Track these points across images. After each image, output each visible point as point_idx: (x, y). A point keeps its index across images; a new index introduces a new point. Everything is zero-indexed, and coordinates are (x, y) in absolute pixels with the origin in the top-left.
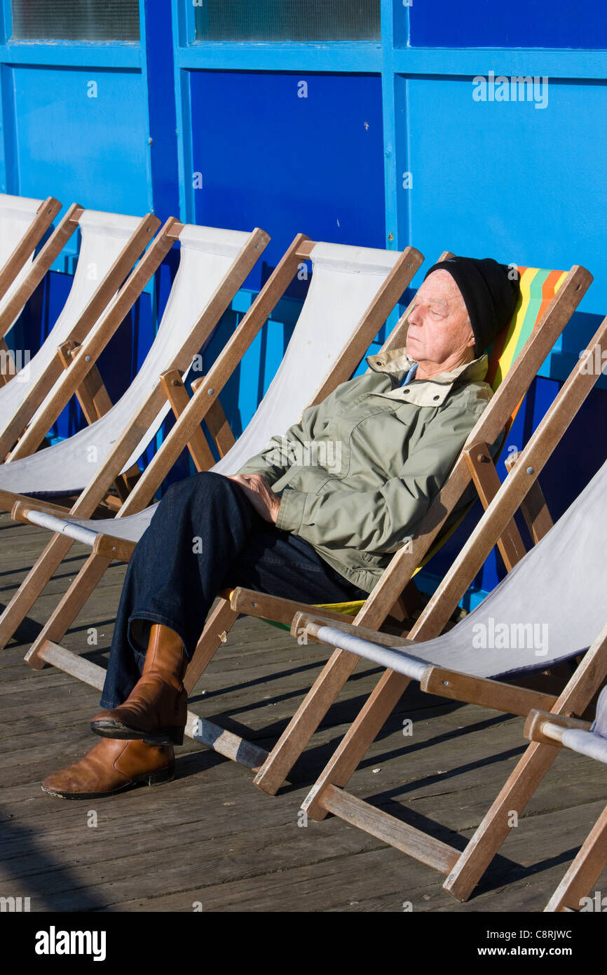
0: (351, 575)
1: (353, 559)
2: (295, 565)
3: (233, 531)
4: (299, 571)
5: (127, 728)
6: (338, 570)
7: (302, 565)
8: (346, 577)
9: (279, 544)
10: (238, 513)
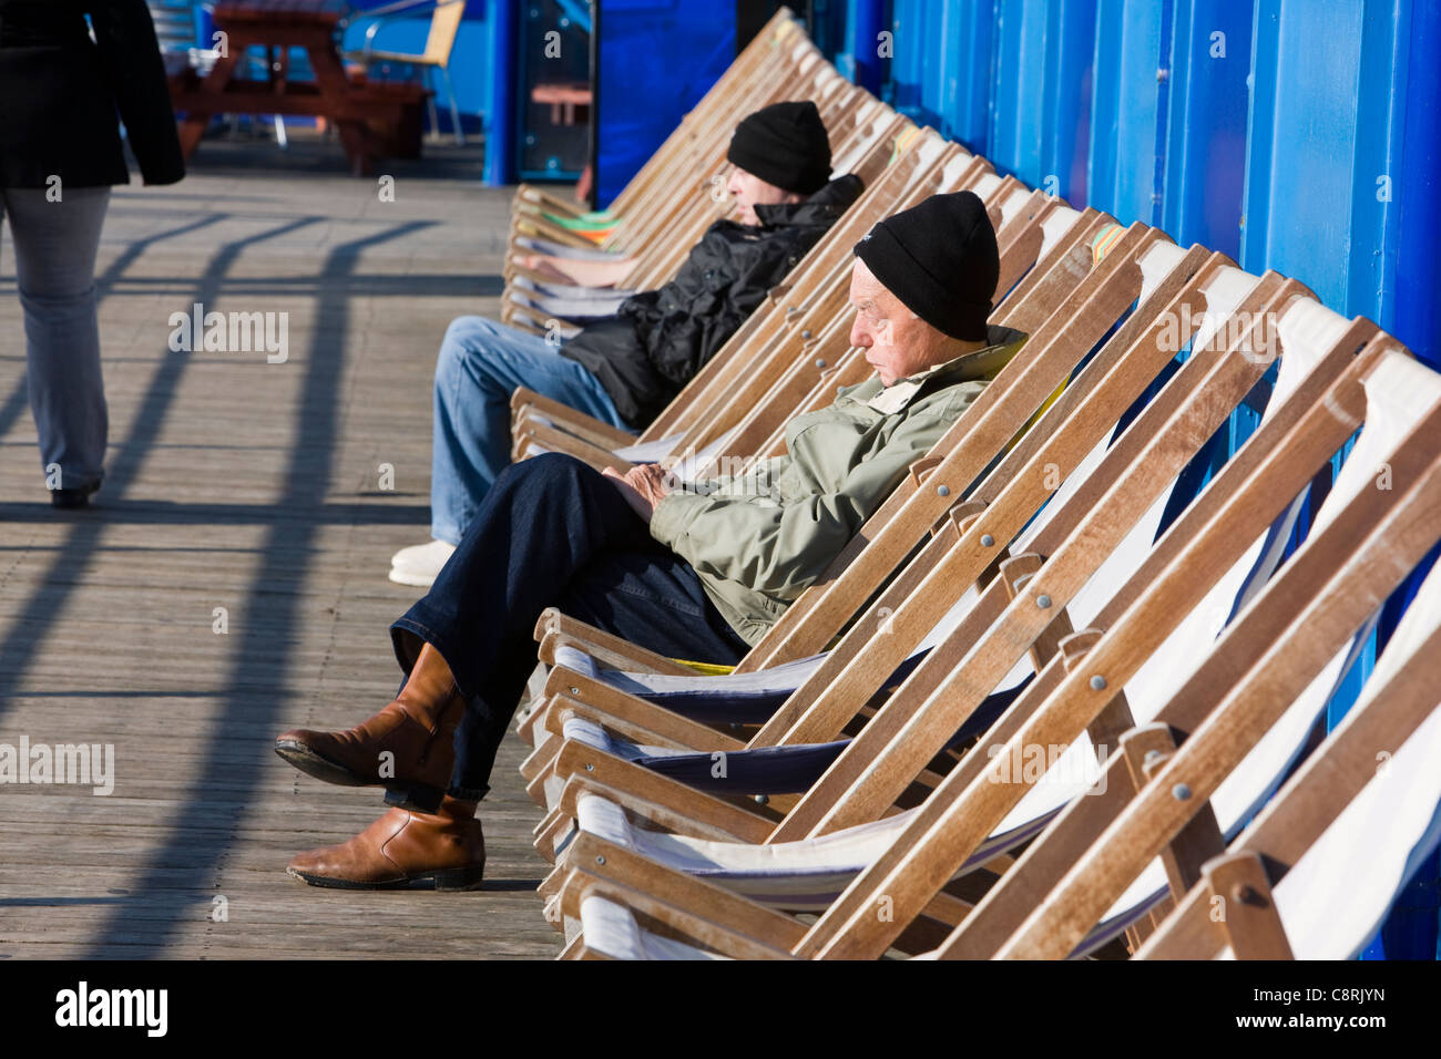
0: (744, 628)
1: (750, 604)
2: (668, 602)
3: (570, 536)
4: (672, 612)
5: (314, 755)
6: (728, 619)
7: (677, 602)
8: (736, 628)
9: (653, 570)
10: (580, 512)
